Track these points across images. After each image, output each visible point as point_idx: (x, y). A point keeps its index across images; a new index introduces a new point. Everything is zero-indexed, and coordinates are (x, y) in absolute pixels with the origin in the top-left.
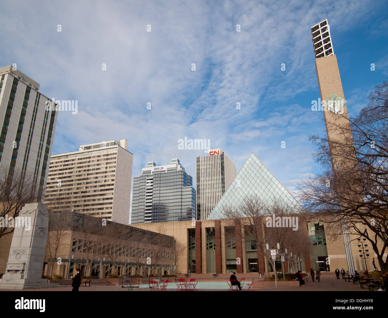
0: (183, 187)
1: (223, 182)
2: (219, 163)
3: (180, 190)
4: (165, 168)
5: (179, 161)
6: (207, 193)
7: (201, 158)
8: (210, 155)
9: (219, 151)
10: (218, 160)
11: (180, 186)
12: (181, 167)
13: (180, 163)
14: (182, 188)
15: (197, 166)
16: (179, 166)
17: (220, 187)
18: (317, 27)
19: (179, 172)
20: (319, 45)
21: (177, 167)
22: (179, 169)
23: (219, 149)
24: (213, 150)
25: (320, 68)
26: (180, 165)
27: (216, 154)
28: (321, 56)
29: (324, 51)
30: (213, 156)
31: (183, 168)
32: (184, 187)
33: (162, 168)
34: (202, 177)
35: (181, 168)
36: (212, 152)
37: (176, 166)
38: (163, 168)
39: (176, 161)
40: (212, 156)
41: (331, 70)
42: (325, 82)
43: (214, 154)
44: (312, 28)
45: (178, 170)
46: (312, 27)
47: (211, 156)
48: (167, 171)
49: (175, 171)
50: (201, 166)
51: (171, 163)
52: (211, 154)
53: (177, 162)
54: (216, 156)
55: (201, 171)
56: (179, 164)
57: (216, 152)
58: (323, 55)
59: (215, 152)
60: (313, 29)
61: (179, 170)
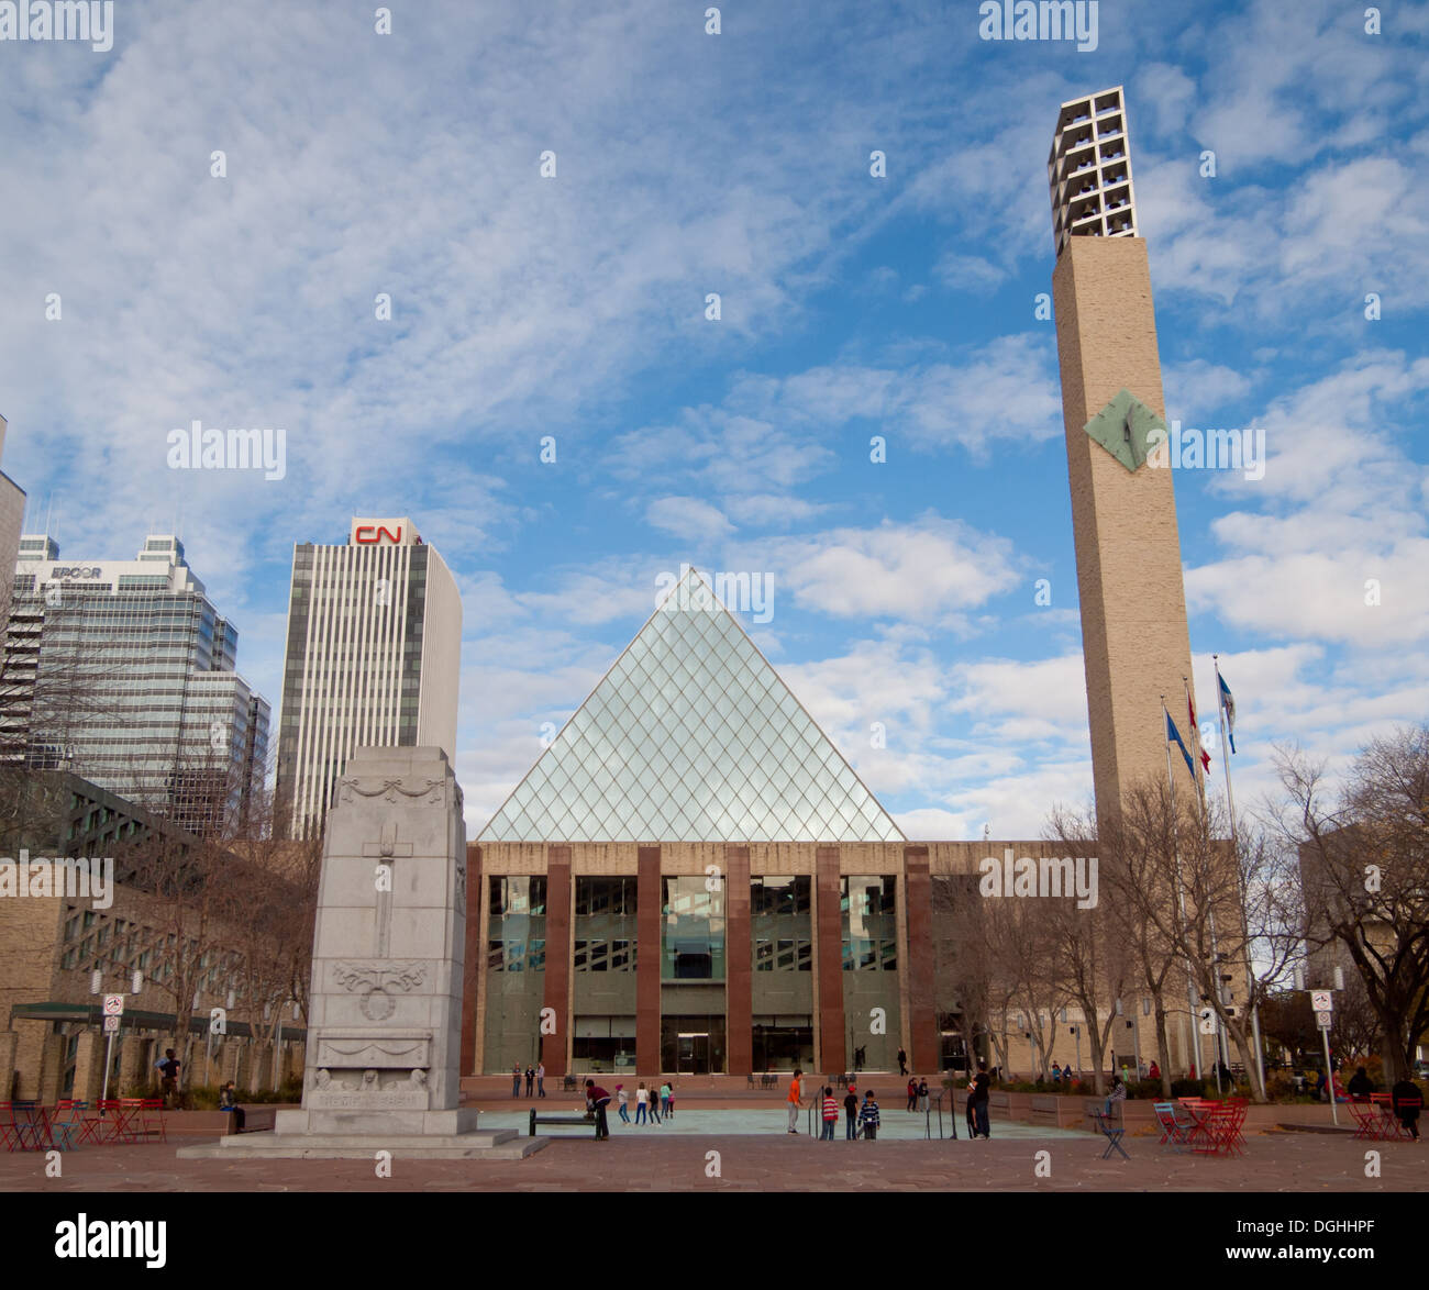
0: (192, 670)
1: (412, 671)
2: (403, 583)
3: (178, 684)
4: (112, 573)
5: (180, 549)
6: (331, 715)
7: (320, 552)
8: (360, 541)
9: (399, 529)
10: (396, 569)
11: (180, 669)
12: (190, 577)
13: (186, 558)
14: (187, 678)
15: (295, 586)
16: (182, 571)
17: (396, 691)
18: (1083, 109)
19: (181, 598)
20: (1086, 184)
21: (170, 578)
22: (183, 588)
23: (402, 522)
24: (377, 524)
25: (1086, 277)
26: (186, 569)
27: (385, 542)
28: (1091, 231)
29: (1105, 213)
30: (371, 547)
31: (199, 586)
32: (200, 674)
33: (96, 572)
34: (313, 640)
35: (191, 585)
36: (370, 530)
37: (167, 574)
38: (99, 570)
39: (169, 549)
40: (363, 547)
41: (1123, 295)
42: (1100, 337)
43: (378, 540)
44: (1063, 109)
45: (175, 593)
46: (1064, 105)
47: (359, 549)
48: (121, 588)
49: (161, 593)
50: (317, 586)
51: (141, 553)
52: (364, 536)
53: (173, 553)
54: (382, 549)
55: (315, 611)
56: (183, 564)
57: (387, 532)
58: (1097, 227)
59: (382, 530)
60: (1068, 115)
61: (180, 592)
